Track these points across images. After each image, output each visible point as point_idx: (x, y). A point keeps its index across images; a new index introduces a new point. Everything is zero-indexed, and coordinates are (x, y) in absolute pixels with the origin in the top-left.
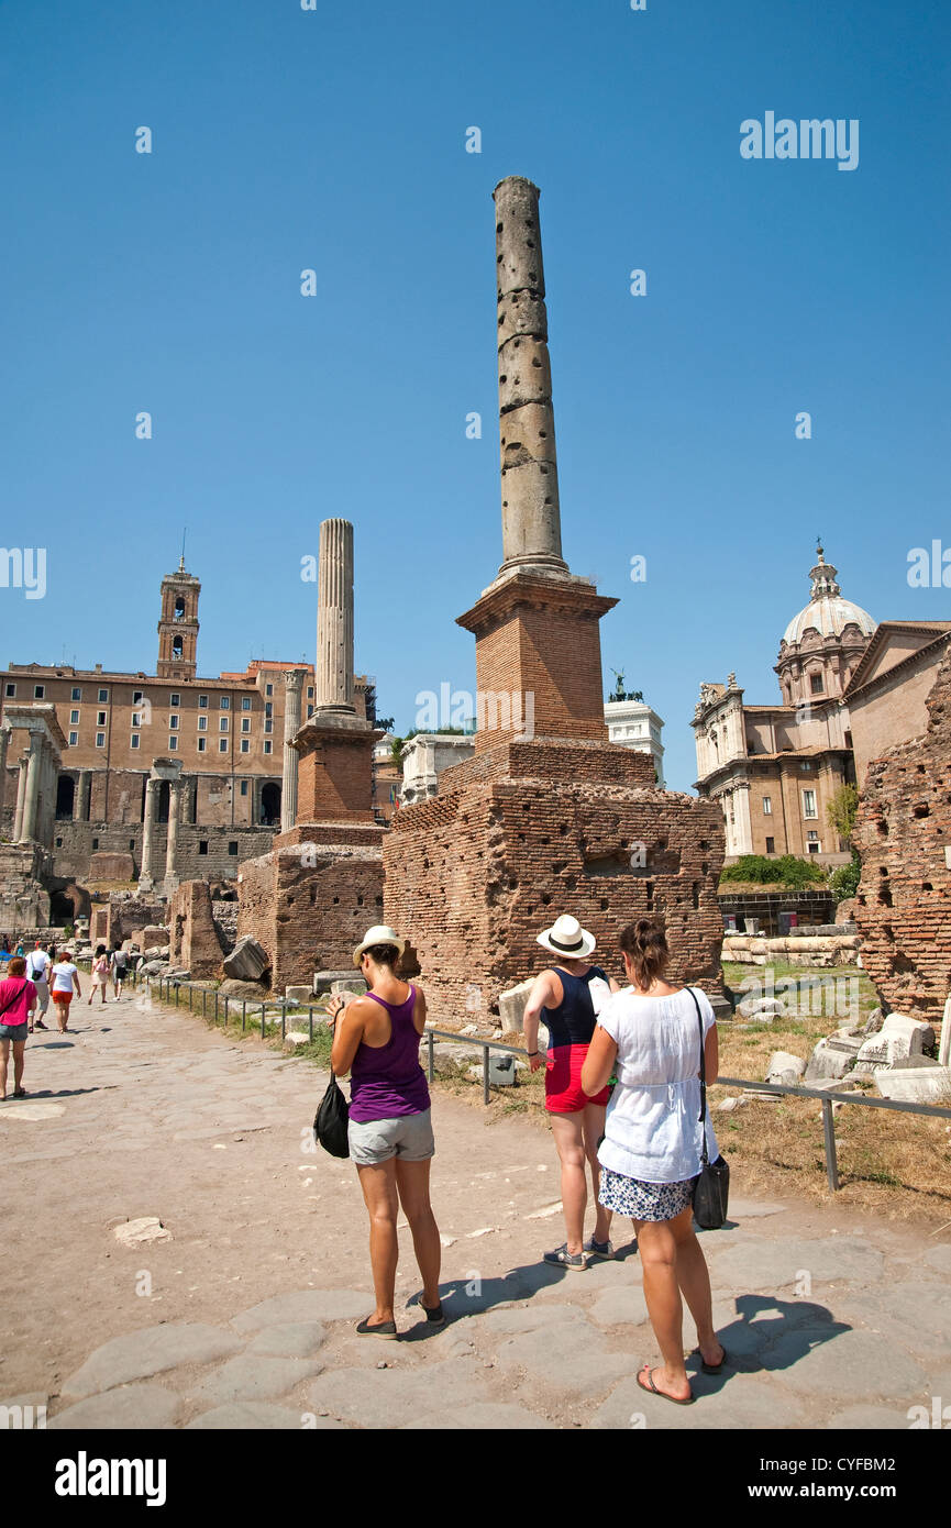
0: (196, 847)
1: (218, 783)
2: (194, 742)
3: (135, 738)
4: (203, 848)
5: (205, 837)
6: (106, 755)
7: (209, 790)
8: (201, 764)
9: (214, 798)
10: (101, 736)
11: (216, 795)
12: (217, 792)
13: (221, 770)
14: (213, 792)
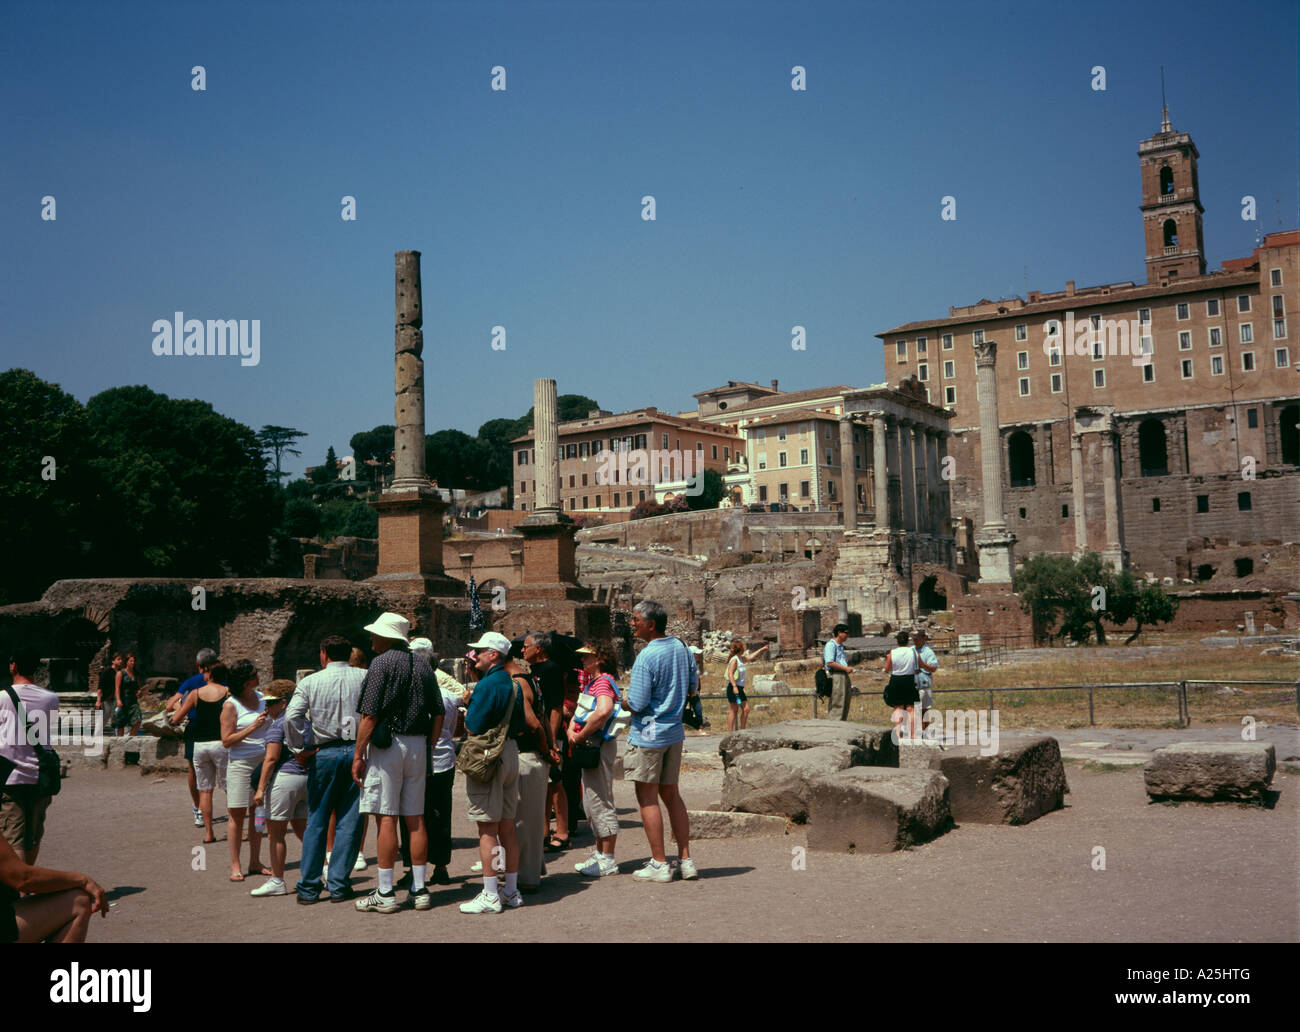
0: (1192, 504)
1: (1214, 417)
2: (1177, 367)
3: (1099, 373)
4: (1203, 504)
5: (1204, 488)
6: (1065, 401)
7: (1202, 427)
8: (1189, 395)
9: (1210, 437)
10: (1056, 379)
11: (1213, 433)
12: (1214, 429)
13: (1217, 399)
14: (1208, 430)
